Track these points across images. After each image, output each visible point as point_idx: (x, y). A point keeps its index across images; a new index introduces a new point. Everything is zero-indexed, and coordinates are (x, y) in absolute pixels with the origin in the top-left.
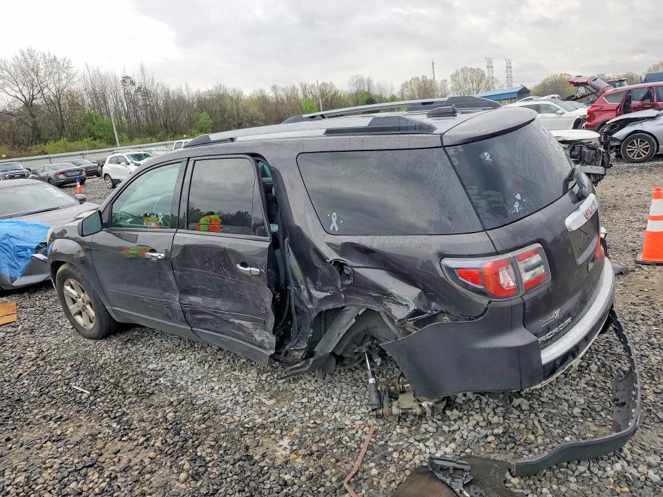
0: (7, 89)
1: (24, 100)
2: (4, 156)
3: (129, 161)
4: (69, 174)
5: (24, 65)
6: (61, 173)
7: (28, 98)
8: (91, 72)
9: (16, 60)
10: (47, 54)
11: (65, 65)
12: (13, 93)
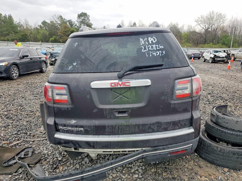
0: (201, 25)
1: (205, 29)
2: (186, 46)
3: (212, 53)
4: (195, 55)
5: (209, 16)
6: (193, 54)
7: (206, 28)
8: (233, 19)
9: (207, 15)
10: (218, 13)
11: (224, 16)
12: (202, 26)
